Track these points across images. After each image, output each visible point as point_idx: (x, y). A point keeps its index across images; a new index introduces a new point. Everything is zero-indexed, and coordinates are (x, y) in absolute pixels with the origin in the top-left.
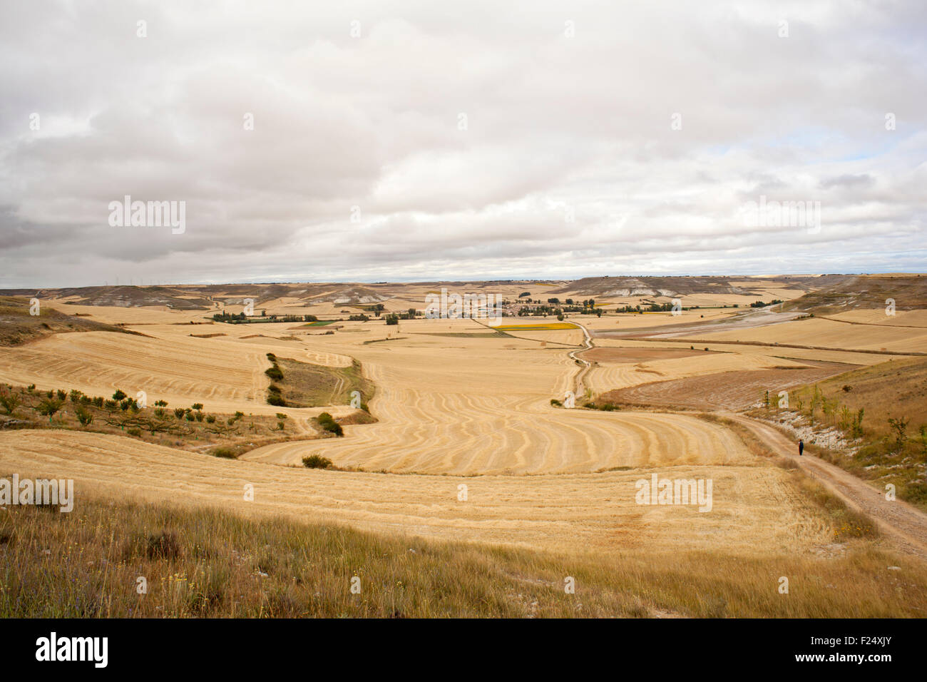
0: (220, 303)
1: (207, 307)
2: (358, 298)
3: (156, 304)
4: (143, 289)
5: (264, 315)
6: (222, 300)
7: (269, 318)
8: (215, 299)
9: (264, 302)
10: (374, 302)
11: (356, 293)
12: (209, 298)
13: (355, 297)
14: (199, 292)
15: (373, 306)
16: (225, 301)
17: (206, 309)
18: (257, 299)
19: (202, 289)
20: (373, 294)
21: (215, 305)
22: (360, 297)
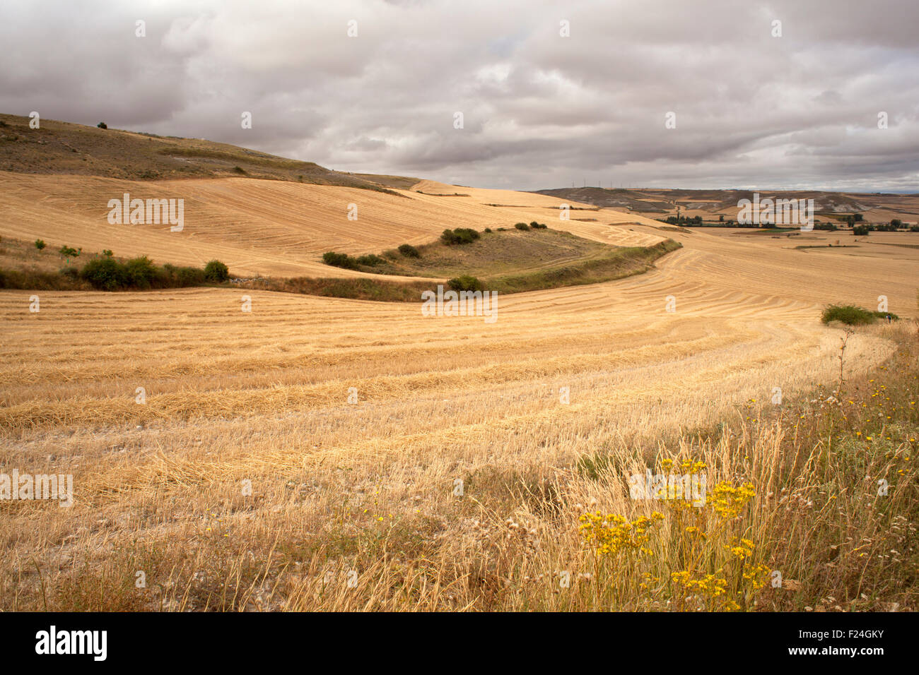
0: (682, 207)
1: (666, 210)
2: (833, 207)
3: (616, 205)
4: (607, 191)
5: (721, 220)
6: (684, 204)
7: (725, 223)
8: (678, 203)
9: (727, 207)
10: (852, 212)
11: (831, 201)
12: (672, 202)
13: (829, 205)
14: (663, 196)
15: (849, 216)
16: (688, 205)
17: (665, 212)
18: (720, 204)
19: (666, 193)
20: (852, 203)
21: (676, 208)
22: (835, 206)
